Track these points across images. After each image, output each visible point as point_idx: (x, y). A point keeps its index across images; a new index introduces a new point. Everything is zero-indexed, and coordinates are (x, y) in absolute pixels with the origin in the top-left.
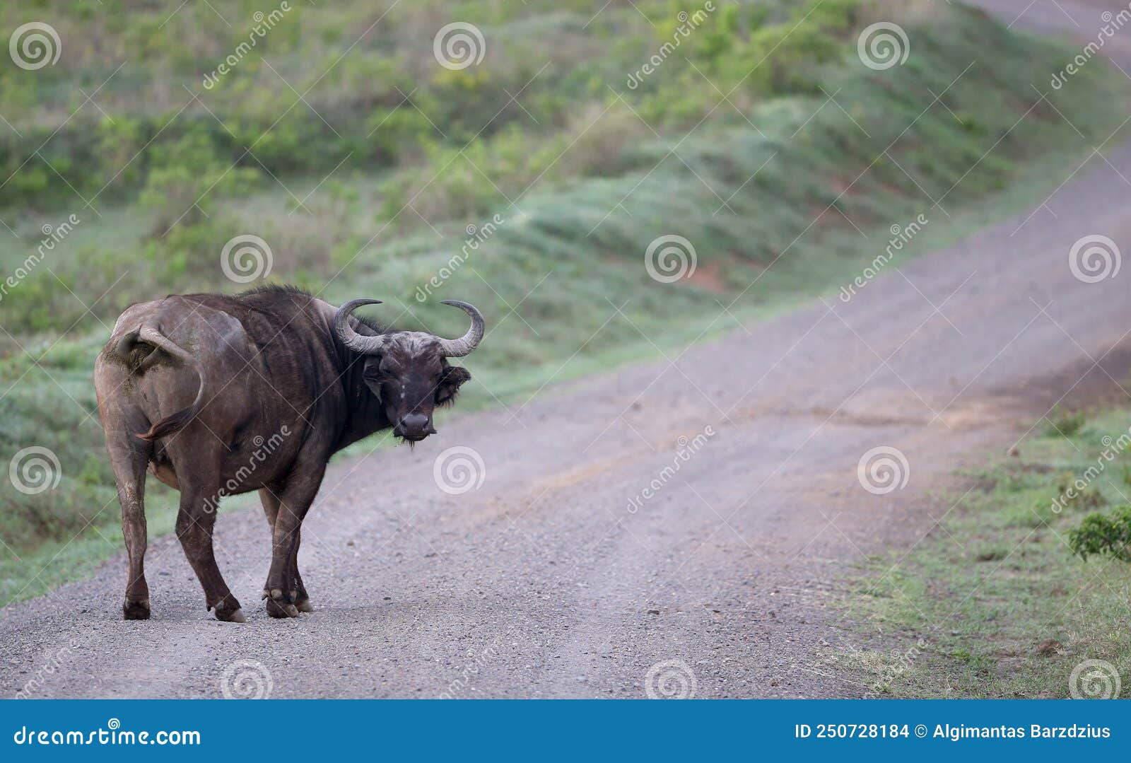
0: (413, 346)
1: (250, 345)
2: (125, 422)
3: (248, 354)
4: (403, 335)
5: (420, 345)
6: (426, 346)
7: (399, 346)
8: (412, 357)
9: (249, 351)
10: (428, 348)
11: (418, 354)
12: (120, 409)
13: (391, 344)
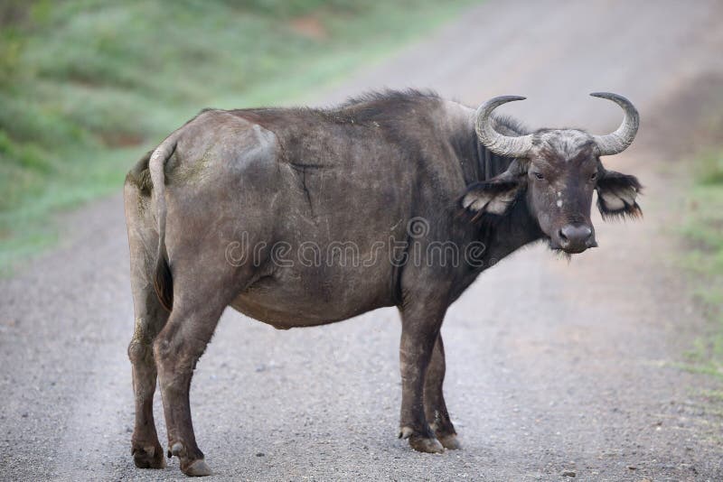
0: (566, 147)
1: (282, 164)
2: (144, 248)
3: (279, 174)
4: (555, 135)
5: (575, 146)
6: (580, 147)
7: (551, 148)
8: (567, 160)
9: (279, 171)
10: (583, 149)
11: (573, 156)
12: (138, 234)
13: (542, 146)
